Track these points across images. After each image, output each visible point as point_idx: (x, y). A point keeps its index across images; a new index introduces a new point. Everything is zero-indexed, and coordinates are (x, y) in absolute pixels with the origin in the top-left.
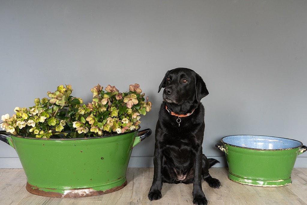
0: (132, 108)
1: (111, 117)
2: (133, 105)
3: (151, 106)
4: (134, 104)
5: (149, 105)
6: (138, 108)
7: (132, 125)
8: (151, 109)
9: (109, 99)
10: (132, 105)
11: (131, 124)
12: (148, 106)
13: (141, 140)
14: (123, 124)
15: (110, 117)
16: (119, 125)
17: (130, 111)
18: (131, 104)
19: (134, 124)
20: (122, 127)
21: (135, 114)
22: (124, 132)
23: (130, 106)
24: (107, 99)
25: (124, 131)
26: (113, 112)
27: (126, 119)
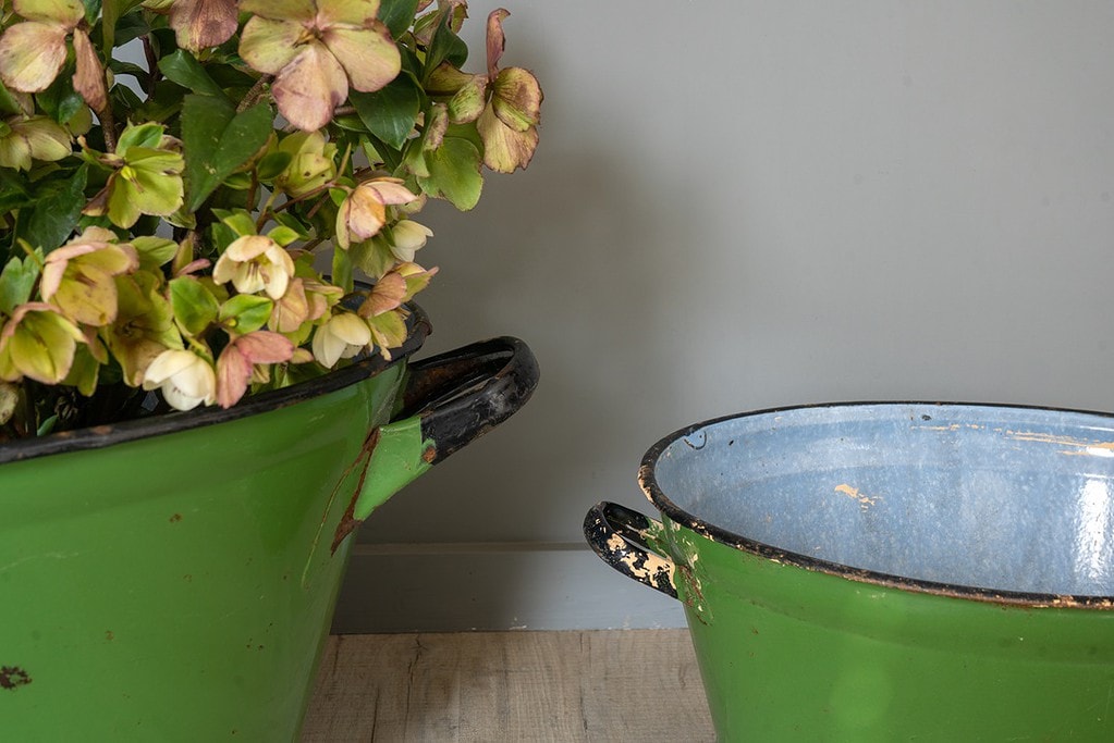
0: (330, 130)
1: (113, 228)
2: (343, 94)
3: (533, 107)
4: (351, 90)
5: (518, 102)
6: (399, 129)
7: (339, 310)
8: (531, 143)
9: (80, 38)
10: (334, 96)
11: (322, 309)
12: (505, 112)
13: (432, 455)
14: (228, 309)
15: (93, 221)
16: (190, 320)
17: (314, 164)
18: (328, 81)
19: (354, 302)
20: (216, 341)
21: (367, 191)
22: (238, 391)
23: (306, 108)
24: (59, 29)
25: (235, 377)
26: (127, 173)
27: (261, 246)
